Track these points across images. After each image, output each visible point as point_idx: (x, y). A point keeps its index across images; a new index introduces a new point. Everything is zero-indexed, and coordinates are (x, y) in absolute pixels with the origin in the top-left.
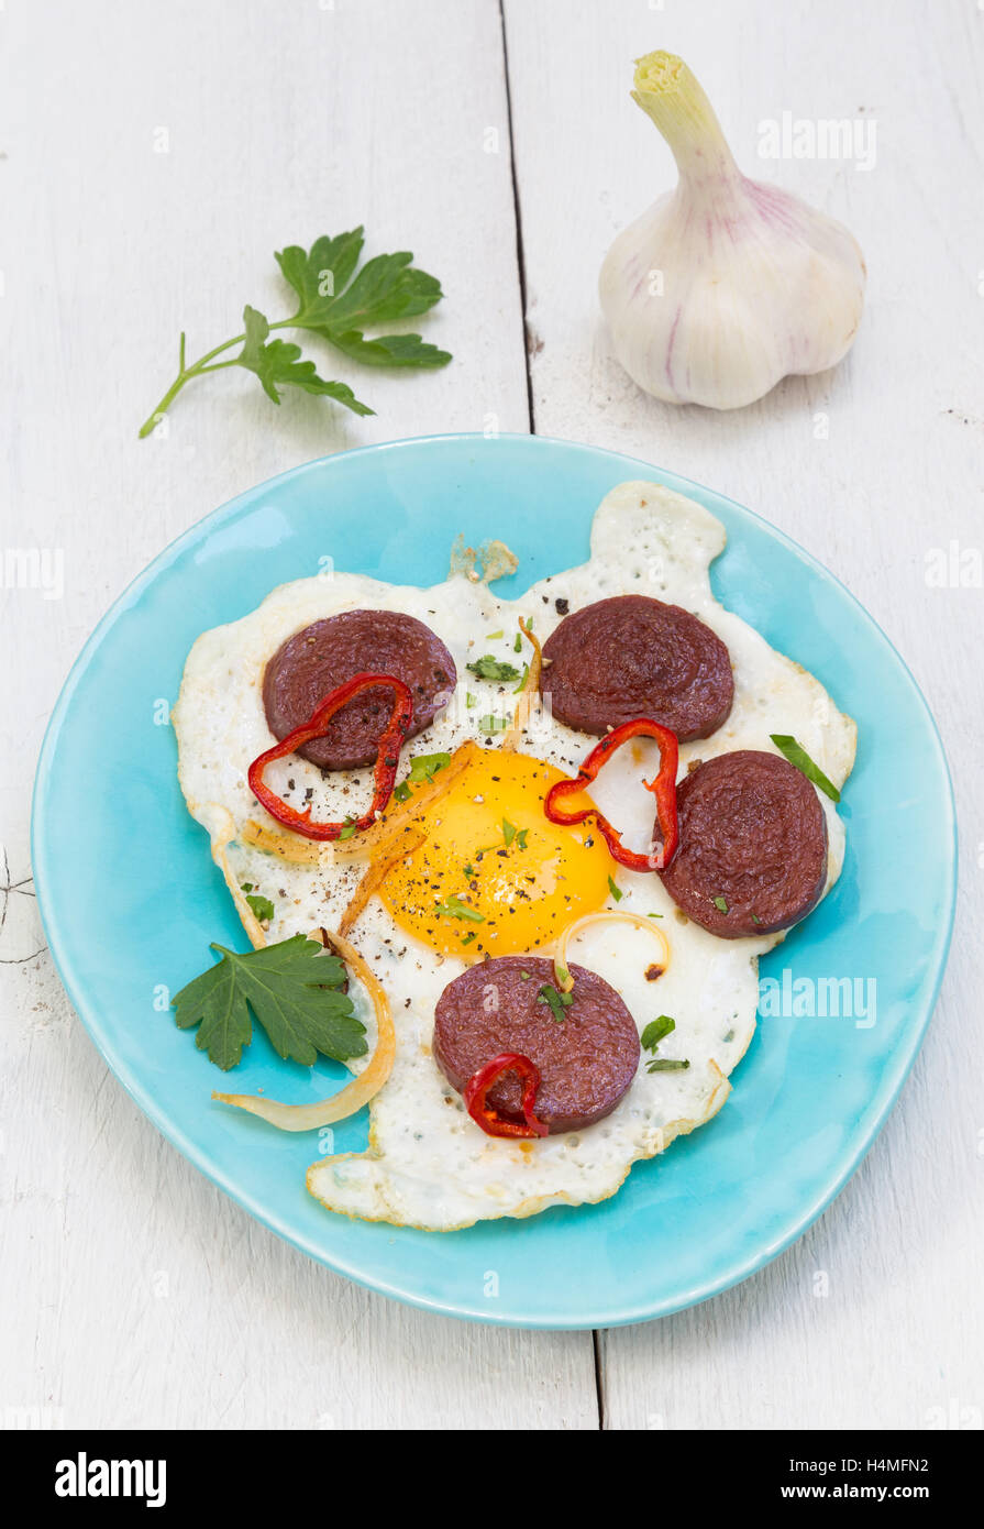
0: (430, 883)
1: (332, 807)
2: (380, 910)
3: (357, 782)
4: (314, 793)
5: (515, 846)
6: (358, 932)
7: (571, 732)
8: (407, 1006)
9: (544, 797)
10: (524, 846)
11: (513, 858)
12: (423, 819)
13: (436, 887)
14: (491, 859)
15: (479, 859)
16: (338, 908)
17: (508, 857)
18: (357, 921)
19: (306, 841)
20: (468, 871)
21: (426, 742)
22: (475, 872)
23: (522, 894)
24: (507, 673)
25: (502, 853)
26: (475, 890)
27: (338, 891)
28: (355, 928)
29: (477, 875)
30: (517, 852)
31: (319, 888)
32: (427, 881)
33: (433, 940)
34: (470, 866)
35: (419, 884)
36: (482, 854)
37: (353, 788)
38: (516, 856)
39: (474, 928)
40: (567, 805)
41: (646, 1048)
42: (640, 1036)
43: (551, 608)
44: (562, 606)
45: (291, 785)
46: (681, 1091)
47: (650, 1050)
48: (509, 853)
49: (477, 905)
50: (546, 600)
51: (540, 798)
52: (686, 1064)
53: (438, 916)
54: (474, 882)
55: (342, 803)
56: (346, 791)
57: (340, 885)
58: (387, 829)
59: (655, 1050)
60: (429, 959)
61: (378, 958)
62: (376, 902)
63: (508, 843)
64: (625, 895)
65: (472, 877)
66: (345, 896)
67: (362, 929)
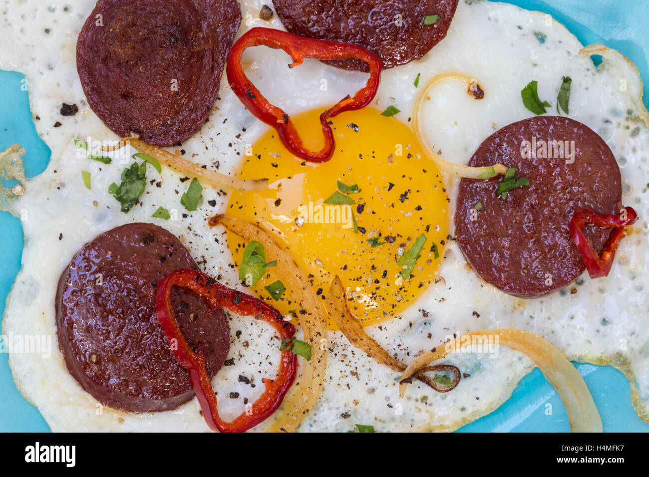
0: (380, 279)
1: (263, 359)
2: (380, 328)
3: (239, 333)
4: (243, 375)
5: (355, 195)
6: (397, 350)
7: (208, 124)
8: (478, 316)
9: (301, 161)
10: (355, 188)
11: (366, 199)
12: (311, 276)
13: (385, 274)
14: (364, 219)
15: (363, 230)
16: (368, 366)
17: (365, 203)
18: (386, 350)
19: (294, 389)
20: (375, 242)
21: (205, 262)
22: (376, 235)
23: (404, 197)
24: (134, 174)
25: (360, 209)
26: (394, 239)
27: (352, 364)
28: (392, 353)
29: (380, 235)
30: (361, 195)
31: (345, 381)
32: (377, 282)
33: (427, 284)
34: (370, 240)
35: (378, 288)
36: (359, 228)
37: (244, 337)
38: (365, 197)
39: (428, 246)
40: (313, 141)
41: (545, 111)
42: (536, 115)
43: (67, 121)
44: (68, 110)
45: (235, 395)
46: (587, 89)
47: (547, 109)
48: (362, 203)
49: (409, 239)
50: (58, 125)
51: (303, 164)
52: (567, 80)
53: (412, 276)
54: (387, 238)
55: (257, 350)
56: (247, 345)
57: (346, 361)
58: (313, 311)
59: (546, 104)
60: (437, 290)
61: (430, 336)
62: (372, 331)
63: (351, 202)
64: (392, 104)
65: (381, 240)
66: (360, 358)
67: (395, 346)
